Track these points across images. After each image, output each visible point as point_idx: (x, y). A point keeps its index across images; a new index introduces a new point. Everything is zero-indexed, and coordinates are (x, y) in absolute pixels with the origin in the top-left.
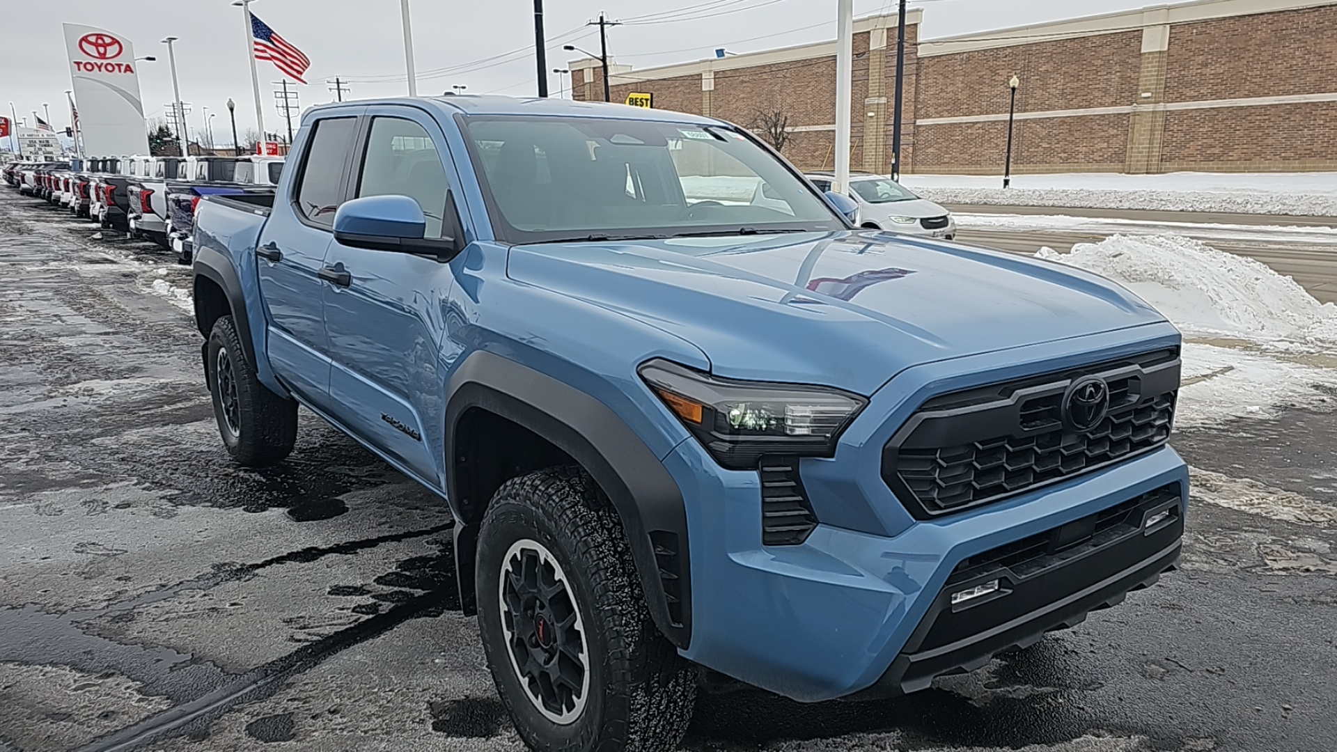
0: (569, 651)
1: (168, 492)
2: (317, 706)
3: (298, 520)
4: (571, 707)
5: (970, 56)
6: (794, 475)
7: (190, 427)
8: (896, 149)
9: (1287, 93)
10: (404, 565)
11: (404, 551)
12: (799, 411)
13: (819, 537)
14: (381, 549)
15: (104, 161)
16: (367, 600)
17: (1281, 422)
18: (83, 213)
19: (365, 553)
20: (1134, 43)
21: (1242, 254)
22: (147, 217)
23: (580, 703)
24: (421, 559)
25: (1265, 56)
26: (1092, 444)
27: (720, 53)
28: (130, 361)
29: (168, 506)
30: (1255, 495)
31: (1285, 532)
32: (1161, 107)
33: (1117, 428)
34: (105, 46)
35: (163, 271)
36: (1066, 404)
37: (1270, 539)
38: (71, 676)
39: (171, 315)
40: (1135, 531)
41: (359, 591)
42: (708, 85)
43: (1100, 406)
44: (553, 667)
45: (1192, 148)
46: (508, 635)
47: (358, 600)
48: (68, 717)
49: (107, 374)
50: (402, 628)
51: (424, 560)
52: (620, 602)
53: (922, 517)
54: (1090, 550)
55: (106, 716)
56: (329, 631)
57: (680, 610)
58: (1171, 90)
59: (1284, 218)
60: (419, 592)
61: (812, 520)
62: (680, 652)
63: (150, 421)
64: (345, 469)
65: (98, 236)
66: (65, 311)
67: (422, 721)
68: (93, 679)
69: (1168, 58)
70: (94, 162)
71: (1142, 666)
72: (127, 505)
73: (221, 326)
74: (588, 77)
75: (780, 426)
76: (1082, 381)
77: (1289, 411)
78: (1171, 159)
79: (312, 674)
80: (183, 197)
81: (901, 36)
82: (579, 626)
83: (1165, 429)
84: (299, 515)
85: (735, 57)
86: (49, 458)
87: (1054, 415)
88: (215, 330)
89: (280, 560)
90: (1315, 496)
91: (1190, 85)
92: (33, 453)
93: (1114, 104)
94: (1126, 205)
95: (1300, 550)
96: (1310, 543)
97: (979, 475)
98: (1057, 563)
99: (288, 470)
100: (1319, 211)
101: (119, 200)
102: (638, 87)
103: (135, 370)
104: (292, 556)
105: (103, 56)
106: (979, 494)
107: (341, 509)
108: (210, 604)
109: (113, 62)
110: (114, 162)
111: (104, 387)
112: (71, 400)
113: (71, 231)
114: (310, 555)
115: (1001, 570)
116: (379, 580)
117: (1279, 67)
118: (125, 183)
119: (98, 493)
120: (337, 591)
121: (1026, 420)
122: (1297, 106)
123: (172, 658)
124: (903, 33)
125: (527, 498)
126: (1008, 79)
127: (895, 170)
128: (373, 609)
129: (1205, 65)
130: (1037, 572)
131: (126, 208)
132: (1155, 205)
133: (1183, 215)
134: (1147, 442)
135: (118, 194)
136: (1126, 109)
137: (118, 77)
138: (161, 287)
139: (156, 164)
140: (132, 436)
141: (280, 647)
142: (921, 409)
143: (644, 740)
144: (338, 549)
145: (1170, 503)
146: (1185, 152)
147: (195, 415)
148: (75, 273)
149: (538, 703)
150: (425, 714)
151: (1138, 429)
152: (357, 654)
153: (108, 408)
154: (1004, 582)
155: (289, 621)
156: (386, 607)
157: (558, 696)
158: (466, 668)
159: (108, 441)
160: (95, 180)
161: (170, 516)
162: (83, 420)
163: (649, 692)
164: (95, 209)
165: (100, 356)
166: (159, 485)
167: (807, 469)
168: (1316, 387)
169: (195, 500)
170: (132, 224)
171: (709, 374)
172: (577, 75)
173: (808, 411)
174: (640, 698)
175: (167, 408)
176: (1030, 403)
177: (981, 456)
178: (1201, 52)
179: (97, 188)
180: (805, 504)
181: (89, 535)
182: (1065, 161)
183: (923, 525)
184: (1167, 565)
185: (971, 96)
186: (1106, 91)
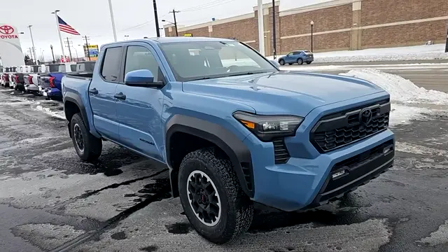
0: (213, 203)
1: (63, 171)
2: (131, 228)
3: (108, 176)
4: (214, 220)
5: (297, 15)
6: (283, 143)
7: (64, 151)
8: (275, 47)
9: (401, 21)
10: (146, 186)
11: (145, 182)
12: (284, 123)
13: (291, 161)
14: (137, 182)
15: (11, 68)
16: (137, 198)
17: (413, 125)
18: (7, 86)
19: (133, 184)
20: (350, 8)
21: (393, 73)
22: (31, 86)
23: (218, 219)
24: (151, 184)
25: (393, 9)
26: (368, 128)
27: (214, 19)
28: (37, 132)
29: (65, 175)
30: (409, 147)
31: (420, 157)
32: (360, 28)
33: (375, 124)
34: (8, 29)
35: (38, 103)
36: (360, 117)
37: (415, 159)
38: (51, 226)
39: (45, 117)
40: (382, 154)
41: (134, 195)
42: (210, 30)
43: (369, 117)
44: (208, 209)
45: (371, 41)
46: (190, 201)
47: (134, 198)
48: (54, 238)
49: (31, 137)
50: (151, 205)
51: (152, 185)
52: (231, 186)
53: (322, 152)
54: (369, 161)
55: (66, 236)
56: (128, 207)
57: (251, 186)
58: (364, 22)
59: (403, 62)
60: (153, 194)
61: (289, 156)
62: (251, 199)
63: (50, 150)
64: (117, 160)
65: (13, 93)
66: (9, 118)
67: (165, 231)
68: (58, 226)
69: (361, 12)
70: (7, 69)
71: (382, 199)
72: (51, 176)
73: (75, 117)
74: (170, 30)
75: (278, 128)
76: (365, 109)
77: (415, 122)
78: (365, 45)
79: (126, 220)
80: (46, 77)
81: (274, 10)
82: (217, 194)
83: (387, 124)
84: (108, 174)
85: (219, 20)
86: (22, 164)
87: (357, 120)
88: (73, 118)
89: (106, 188)
90: (427, 146)
91: (369, 20)
92: (16, 162)
93: (345, 28)
94: (352, 61)
95: (425, 162)
96: (428, 160)
97: (337, 139)
98: (360, 165)
99: (100, 162)
100: (414, 58)
101: (21, 81)
102: (187, 32)
103: (39, 135)
104: (109, 187)
105: (7, 33)
106: (338, 145)
107: (120, 172)
108: (88, 202)
109: (11, 35)
110: (15, 68)
111: (31, 140)
112: (22, 145)
113: (3, 92)
114: (115, 186)
115: (345, 167)
116: (139, 192)
117: (397, 13)
118: (22, 75)
119: (40, 172)
120: (127, 196)
121: (349, 122)
122: (404, 25)
123: (81, 219)
124: (274, 9)
125: (197, 157)
126: (310, 22)
127: (275, 54)
128: (139, 200)
129: (373, 13)
130: (356, 167)
131: (23, 83)
132: (361, 60)
133: (371, 63)
134: (383, 128)
135: (20, 79)
136: (349, 29)
137: (13, 40)
138: (40, 108)
139: (30, 68)
140: (46, 155)
141: (113, 213)
142: (320, 120)
143: (240, 227)
144: (123, 184)
145: (391, 146)
146: (369, 42)
147: (65, 147)
148: (9, 106)
149: (203, 221)
150: (165, 228)
151: (380, 124)
152: (139, 213)
153: (34, 147)
154: (346, 171)
155: (115, 205)
156: (143, 199)
157: (210, 218)
158: (174, 214)
159: (39, 157)
160: (11, 74)
161: (66, 177)
162: (28, 151)
163: (241, 212)
164: (12, 84)
165: (27, 131)
166: (60, 169)
167: (287, 141)
168: (422, 114)
169: (73, 172)
170: (26, 88)
171: (255, 114)
172: (167, 29)
173: (287, 123)
174: (239, 214)
175: (54, 146)
176: (351, 117)
177: (338, 133)
178: (372, 9)
179: (12, 77)
180: (287, 151)
181: (42, 185)
182: (330, 47)
183: (322, 155)
184: (390, 165)
185: (298, 28)
186: (342, 24)
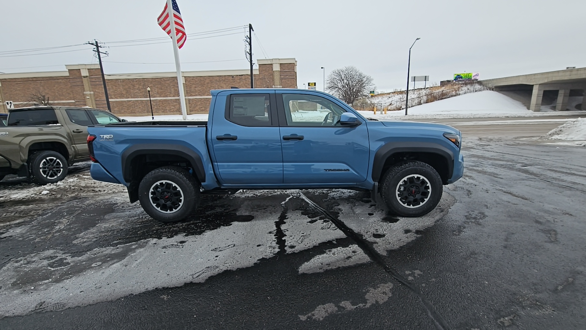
0: (425, 191)
10: (305, 215)
20: (176, 80)
23: (427, 199)
25: (209, 86)
44: (419, 196)
45: (197, 108)
56: (334, 226)
58: (188, 93)
69: (186, 85)
78: (192, 111)
79: (355, 230)
82: (429, 185)
91: (193, 92)
93: (173, 96)
108: (299, 236)
120: (311, 222)
129: (196, 87)
136: (177, 98)
155: (323, 229)
178: (194, 84)
185: (127, 92)
186: (171, 93)
